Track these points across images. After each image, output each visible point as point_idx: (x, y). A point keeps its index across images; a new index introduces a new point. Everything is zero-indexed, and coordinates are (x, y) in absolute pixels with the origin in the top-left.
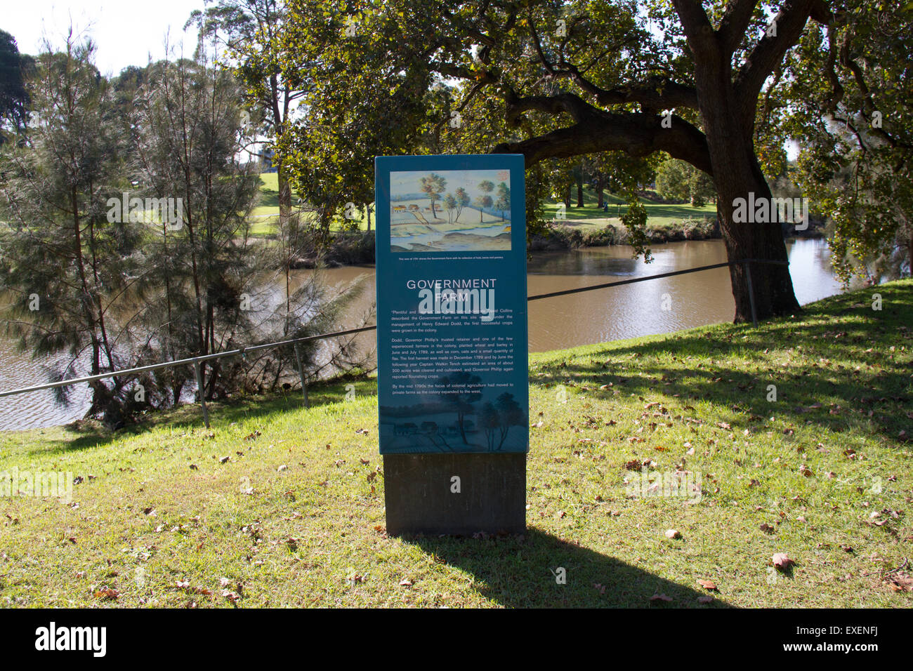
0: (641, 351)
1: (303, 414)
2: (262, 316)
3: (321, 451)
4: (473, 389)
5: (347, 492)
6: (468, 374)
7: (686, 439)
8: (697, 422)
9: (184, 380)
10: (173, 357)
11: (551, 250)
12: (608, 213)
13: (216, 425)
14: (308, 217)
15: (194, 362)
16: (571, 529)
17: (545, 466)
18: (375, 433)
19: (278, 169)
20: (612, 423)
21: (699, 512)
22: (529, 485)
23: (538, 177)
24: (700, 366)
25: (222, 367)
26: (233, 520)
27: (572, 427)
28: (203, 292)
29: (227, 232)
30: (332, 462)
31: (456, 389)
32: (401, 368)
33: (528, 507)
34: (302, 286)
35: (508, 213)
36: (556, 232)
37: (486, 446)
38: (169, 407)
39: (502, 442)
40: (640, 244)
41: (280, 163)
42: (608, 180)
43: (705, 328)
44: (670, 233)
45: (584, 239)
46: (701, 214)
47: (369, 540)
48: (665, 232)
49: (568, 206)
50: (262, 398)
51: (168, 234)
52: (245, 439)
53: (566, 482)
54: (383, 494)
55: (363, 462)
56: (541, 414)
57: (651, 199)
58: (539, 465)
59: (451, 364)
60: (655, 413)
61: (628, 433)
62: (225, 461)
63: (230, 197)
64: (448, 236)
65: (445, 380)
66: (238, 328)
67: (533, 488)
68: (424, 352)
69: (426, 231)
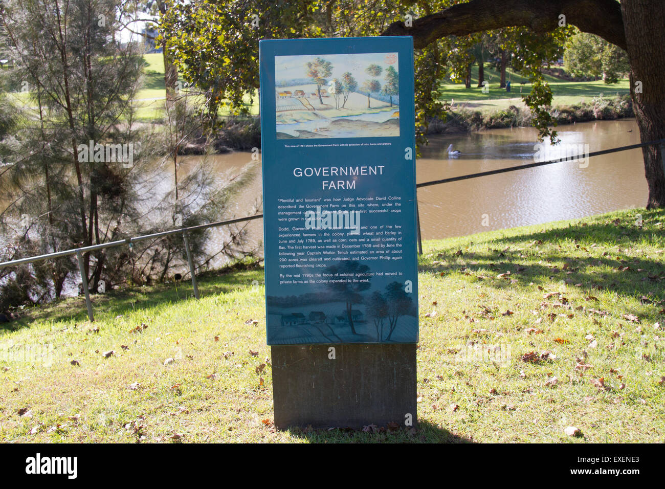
0: (541, 238)
1: (192, 305)
2: (150, 204)
3: (209, 343)
4: (361, 278)
5: (235, 385)
6: (356, 263)
7: (588, 332)
8: (600, 313)
9: (67, 272)
10: (55, 248)
11: (449, 133)
12: (509, 92)
13: (101, 318)
14: (196, 101)
15: (76, 254)
16: (464, 423)
17: (438, 357)
18: (263, 324)
19: (164, 50)
20: (509, 313)
21: (602, 409)
22: (420, 376)
23: (435, 57)
24: (606, 254)
25: (107, 258)
26: (116, 417)
27: (467, 317)
28: (86, 180)
29: (110, 117)
30: (220, 354)
31: (344, 278)
32: (288, 257)
33: (419, 400)
34: (191, 173)
35: (396, 98)
36: (455, 114)
37: (375, 336)
38: (49, 301)
39: (391, 331)
40: (544, 125)
41: (164, 44)
42: (510, 58)
43: (612, 214)
44: (578, 113)
45: (485, 121)
46: (613, 92)
47: (257, 434)
48: (572, 112)
49: (468, 86)
50: (150, 289)
51: (45, 119)
52: (131, 332)
53: (459, 374)
54: (272, 386)
55: (253, 354)
56: (435, 304)
57: (558, 77)
58: (432, 355)
59: (339, 253)
60: (555, 304)
61: (526, 323)
62: (108, 356)
63: (112, 79)
64: (335, 122)
65: (332, 270)
66: (124, 217)
67: (425, 380)
68: (311, 241)
69: (312, 117)
